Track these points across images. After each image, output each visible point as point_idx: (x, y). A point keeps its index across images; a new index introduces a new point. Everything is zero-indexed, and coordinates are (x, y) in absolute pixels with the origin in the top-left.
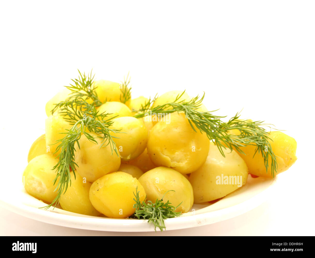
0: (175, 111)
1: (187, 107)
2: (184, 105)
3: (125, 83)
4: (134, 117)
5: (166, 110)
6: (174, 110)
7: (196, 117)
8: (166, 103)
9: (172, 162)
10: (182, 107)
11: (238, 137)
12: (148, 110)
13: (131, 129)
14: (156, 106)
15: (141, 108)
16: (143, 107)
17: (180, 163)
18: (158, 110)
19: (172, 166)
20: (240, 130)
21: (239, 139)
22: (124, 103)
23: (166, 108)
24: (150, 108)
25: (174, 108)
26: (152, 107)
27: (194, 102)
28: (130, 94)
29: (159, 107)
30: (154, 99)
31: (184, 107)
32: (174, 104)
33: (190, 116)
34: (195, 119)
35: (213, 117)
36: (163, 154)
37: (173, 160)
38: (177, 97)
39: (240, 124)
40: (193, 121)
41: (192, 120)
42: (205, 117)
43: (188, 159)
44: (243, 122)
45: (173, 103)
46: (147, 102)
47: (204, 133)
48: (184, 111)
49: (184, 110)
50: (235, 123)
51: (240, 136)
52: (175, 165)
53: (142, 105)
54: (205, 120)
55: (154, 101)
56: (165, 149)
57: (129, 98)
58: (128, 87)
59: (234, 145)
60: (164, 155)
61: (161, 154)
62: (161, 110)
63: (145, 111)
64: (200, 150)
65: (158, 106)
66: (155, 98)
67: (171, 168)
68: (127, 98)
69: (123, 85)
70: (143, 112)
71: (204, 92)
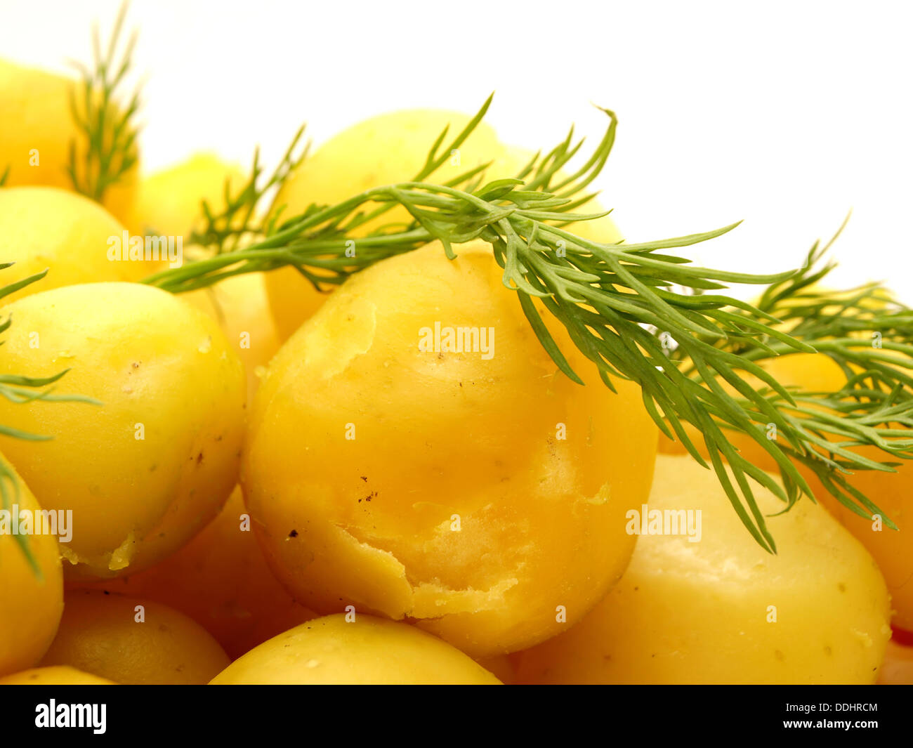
0: (427, 240)
1: (510, 208)
2: (489, 197)
3: (102, 71)
4: (151, 282)
5: (358, 236)
6: (419, 233)
7: (573, 280)
8: (366, 191)
9: (414, 584)
10: (475, 211)
11: (829, 403)
12: (246, 240)
13: (136, 367)
14: (295, 208)
15: (202, 227)
16: (212, 221)
17: (469, 592)
18: (313, 238)
19: (416, 615)
20: (842, 358)
21: (839, 419)
22: (97, 195)
23: (361, 219)
24: (255, 222)
25: (420, 219)
26: (269, 220)
27: (544, 183)
28: (131, 139)
29: (314, 217)
30: (285, 168)
31: (493, 209)
32: (416, 191)
33: (534, 274)
34: (569, 292)
35: (691, 279)
36: (352, 532)
37: (418, 573)
38: (434, 150)
39: (831, 319)
40: (560, 307)
41: (546, 301)
42: (638, 277)
43: (521, 565)
44: (853, 303)
45: (410, 187)
46: (237, 190)
47: (630, 389)
48: (486, 239)
49: (493, 230)
50: (794, 313)
51: (843, 397)
52: (438, 603)
53: (205, 207)
54: (639, 300)
55: (280, 180)
56: (369, 499)
57: (129, 163)
58: (122, 97)
59: (810, 460)
60: (361, 541)
61: (343, 536)
62: (331, 232)
63: (229, 243)
64: (598, 500)
65: (312, 209)
66: (287, 158)
67: (410, 622)
68: (116, 163)
69: (88, 87)
70: (213, 248)
71: (610, 113)
